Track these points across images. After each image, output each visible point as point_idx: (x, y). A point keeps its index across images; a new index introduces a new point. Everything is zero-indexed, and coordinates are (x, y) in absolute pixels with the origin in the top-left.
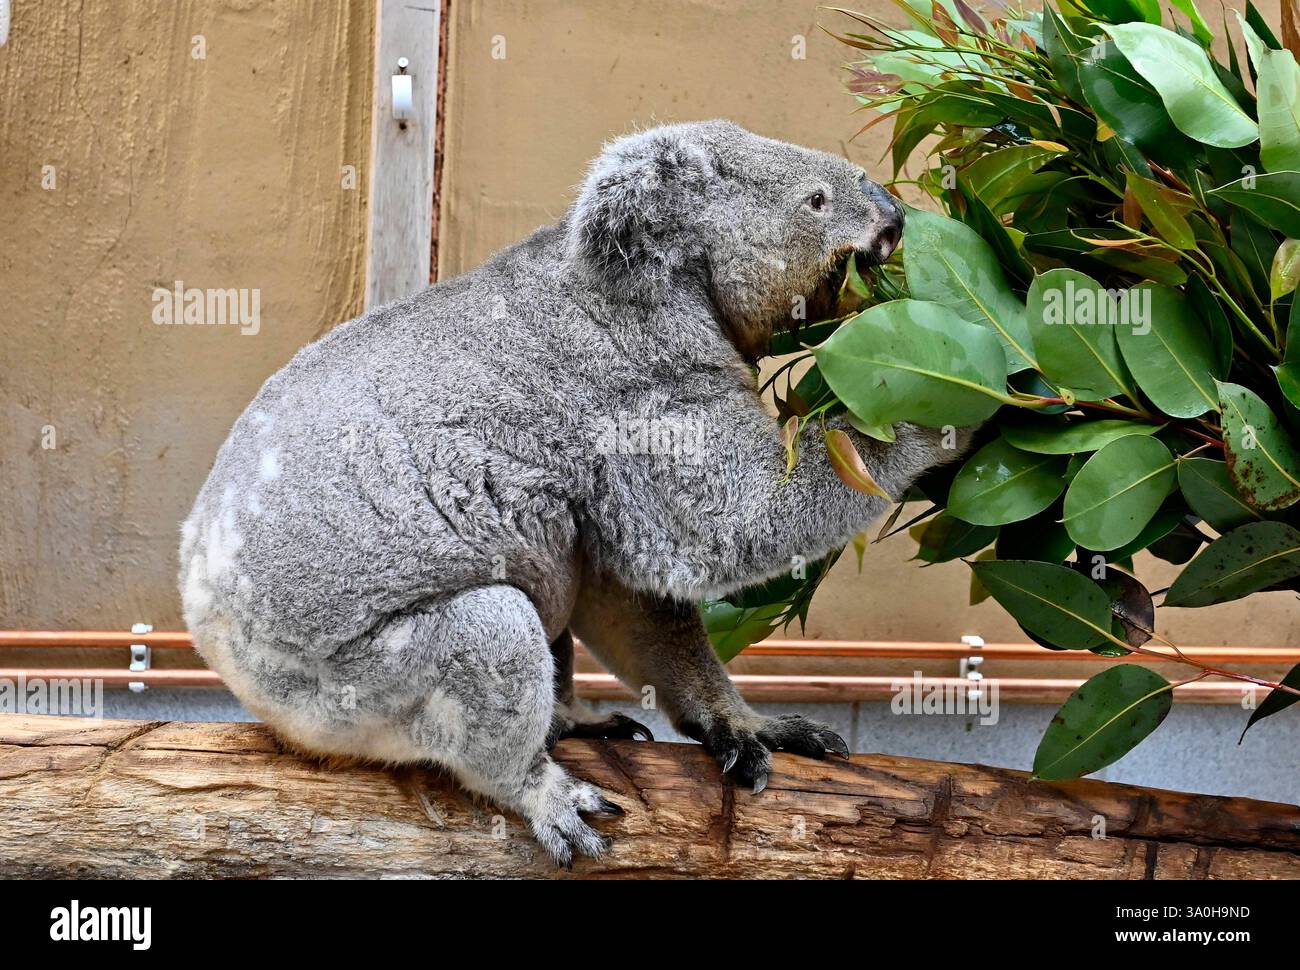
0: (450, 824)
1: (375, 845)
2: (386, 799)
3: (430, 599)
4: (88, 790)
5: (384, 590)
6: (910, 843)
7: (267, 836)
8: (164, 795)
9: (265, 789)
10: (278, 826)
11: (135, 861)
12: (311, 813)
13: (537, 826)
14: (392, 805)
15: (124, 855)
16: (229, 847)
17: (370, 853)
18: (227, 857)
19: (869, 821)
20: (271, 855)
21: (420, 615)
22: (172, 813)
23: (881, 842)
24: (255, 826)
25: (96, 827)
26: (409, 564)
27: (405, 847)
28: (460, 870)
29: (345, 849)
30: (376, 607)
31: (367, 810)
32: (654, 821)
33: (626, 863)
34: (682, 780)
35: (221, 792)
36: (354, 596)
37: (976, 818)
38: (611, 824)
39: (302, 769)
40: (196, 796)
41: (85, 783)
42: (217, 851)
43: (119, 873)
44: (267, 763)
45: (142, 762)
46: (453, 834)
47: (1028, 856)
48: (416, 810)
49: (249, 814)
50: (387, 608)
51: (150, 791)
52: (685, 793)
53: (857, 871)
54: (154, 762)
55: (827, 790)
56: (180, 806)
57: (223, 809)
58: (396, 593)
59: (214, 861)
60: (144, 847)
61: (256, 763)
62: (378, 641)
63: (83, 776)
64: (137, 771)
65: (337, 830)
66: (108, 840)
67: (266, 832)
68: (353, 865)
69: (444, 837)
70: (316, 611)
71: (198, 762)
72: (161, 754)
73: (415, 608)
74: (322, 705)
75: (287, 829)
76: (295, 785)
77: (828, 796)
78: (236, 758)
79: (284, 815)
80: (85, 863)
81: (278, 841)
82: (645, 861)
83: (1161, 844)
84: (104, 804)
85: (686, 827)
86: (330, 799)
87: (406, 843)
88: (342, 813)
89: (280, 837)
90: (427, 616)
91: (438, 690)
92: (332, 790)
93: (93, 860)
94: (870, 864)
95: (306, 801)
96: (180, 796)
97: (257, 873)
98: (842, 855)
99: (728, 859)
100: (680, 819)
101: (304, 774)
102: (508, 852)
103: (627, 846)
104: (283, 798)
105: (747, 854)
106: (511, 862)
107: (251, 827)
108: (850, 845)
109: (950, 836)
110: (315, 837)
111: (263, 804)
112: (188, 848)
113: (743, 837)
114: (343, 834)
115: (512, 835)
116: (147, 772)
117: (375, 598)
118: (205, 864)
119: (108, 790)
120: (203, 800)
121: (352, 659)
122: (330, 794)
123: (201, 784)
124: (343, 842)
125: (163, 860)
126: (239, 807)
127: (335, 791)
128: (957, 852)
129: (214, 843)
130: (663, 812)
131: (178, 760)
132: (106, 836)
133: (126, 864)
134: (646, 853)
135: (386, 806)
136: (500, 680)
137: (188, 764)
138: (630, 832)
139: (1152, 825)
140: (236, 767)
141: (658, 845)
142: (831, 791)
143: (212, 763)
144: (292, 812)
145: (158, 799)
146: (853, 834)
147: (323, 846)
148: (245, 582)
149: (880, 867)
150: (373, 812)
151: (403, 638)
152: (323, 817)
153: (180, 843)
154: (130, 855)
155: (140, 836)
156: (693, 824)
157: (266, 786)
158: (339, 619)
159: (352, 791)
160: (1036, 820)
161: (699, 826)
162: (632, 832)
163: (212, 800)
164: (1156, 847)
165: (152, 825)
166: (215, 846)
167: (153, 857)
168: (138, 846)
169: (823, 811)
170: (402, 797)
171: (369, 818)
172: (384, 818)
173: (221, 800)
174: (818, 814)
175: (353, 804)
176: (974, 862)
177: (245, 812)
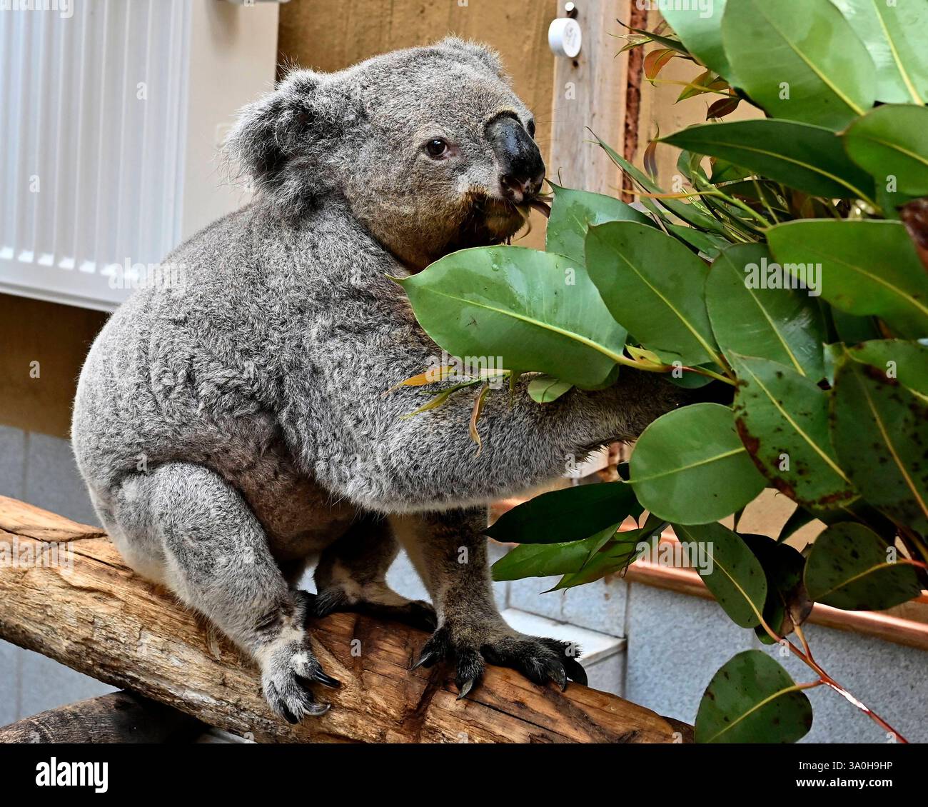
0: (222, 660)
1: (176, 663)
2: (186, 628)
4: (25, 572)
7: (115, 636)
8: (63, 588)
9: (118, 600)
10: (120, 629)
11: (47, 634)
12: (139, 626)
14: (188, 634)
15: (41, 627)
16: (94, 639)
17: (174, 669)
18: (95, 646)
20: (119, 652)
21: (142, 476)
22: (64, 602)
24: (109, 626)
25: (25, 601)
27: (193, 670)
29: (159, 661)
31: (173, 635)
32: (364, 702)
35: (93, 594)
38: (330, 693)
39: (144, 589)
40: (79, 594)
42: (89, 639)
44: (129, 579)
46: (225, 669)
48: (202, 642)
49: (105, 616)
51: (57, 582)
52: (394, 683)
55: (513, 713)
56: (69, 598)
57: (91, 608)
59: (89, 647)
60: (50, 624)
61: (122, 578)
62: (121, 491)
65: (154, 644)
66: (32, 613)
67: (114, 633)
68: (165, 674)
69: (220, 669)
71: (90, 567)
75: (125, 634)
76: (136, 601)
77: (511, 718)
79: (124, 622)
81: (121, 642)
84: (31, 585)
85: (385, 712)
86: (152, 617)
87: (195, 667)
88: (157, 631)
89: (122, 640)
90: (145, 478)
92: (155, 611)
95: (138, 615)
96: (73, 591)
97: (115, 664)
100: (382, 703)
103: (342, 716)
104: (126, 609)
107: (106, 626)
110: (142, 646)
111: (114, 610)
112: (72, 632)
113: (430, 735)
114: (157, 648)
118: (84, 647)
119: (36, 576)
120: (82, 598)
122: (154, 614)
123: (83, 586)
124: (157, 654)
125: (61, 638)
126: (101, 609)
127: (158, 612)
129: (86, 633)
130: (372, 694)
131: (80, 563)
132: (30, 609)
134: (354, 726)
135: (184, 633)
137: (83, 568)
140: (108, 578)
141: (364, 722)
142: (516, 714)
143: (98, 571)
144: (129, 622)
145: (59, 590)
147: (146, 654)
150: (176, 636)
151: (133, 492)
152: (147, 631)
153: (68, 627)
154: (44, 628)
155: (47, 615)
156: (392, 712)
157: (120, 596)
161: (395, 715)
162: (346, 705)
163: (87, 599)
165: (53, 608)
166: (87, 635)
167: (55, 633)
168: (48, 623)
169: (499, 731)
170: (195, 630)
171: (173, 640)
172: (183, 643)
173: (93, 600)
174: (493, 733)
175: (165, 626)
177: (103, 614)
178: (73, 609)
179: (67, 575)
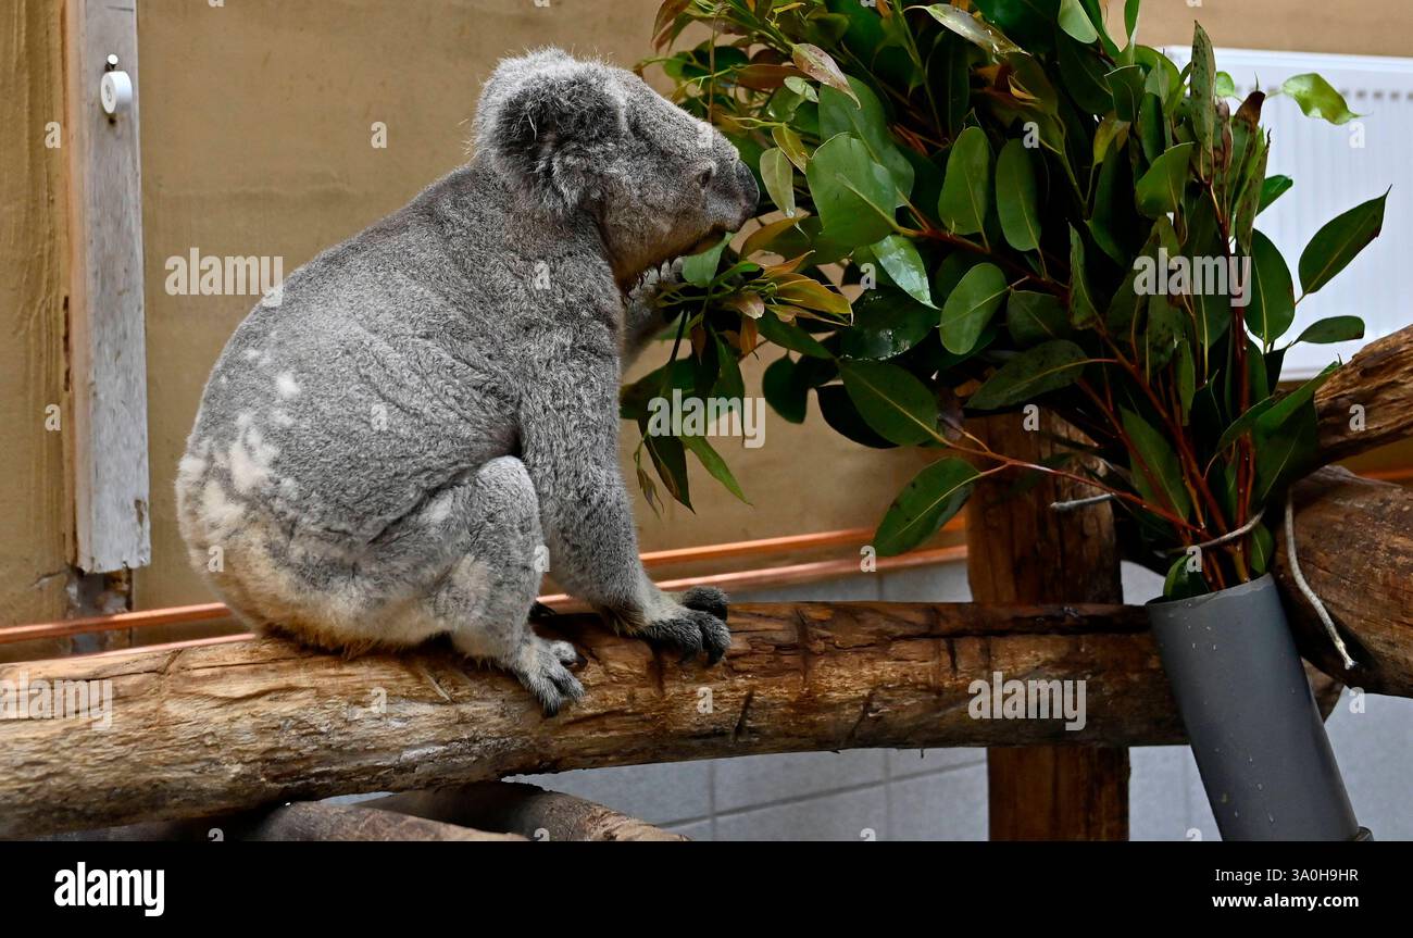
0: (456, 697)
1: (399, 725)
2: (404, 683)
3: (462, 473)
4: (155, 711)
5: (430, 469)
6: (788, 664)
7: (312, 730)
8: (220, 706)
9: (305, 689)
10: (320, 719)
11: (202, 771)
12: (346, 704)
14: (409, 688)
15: (192, 766)
16: (281, 745)
17: (395, 733)
18: (279, 755)
19: (756, 651)
20: (315, 747)
21: (457, 488)
22: (232, 720)
23: (768, 666)
24: (301, 722)
25: (169, 743)
26: (445, 446)
27: (422, 723)
28: (466, 737)
29: (376, 732)
31: (390, 694)
32: (607, 673)
33: (589, 711)
35: (268, 697)
36: (405, 477)
37: (828, 637)
39: (329, 667)
40: (250, 703)
41: (152, 705)
42: (272, 750)
43: (187, 784)
44: (297, 666)
45: (194, 680)
46: (458, 706)
47: (871, 660)
48: (427, 690)
49: (295, 712)
50: (434, 484)
51: (208, 705)
52: (623, 647)
53: (756, 692)
54: (204, 679)
56: (237, 714)
57: (273, 711)
58: (439, 471)
59: (267, 761)
60: (210, 756)
61: (288, 668)
62: (424, 515)
63: (148, 700)
64: (193, 688)
65: (368, 716)
66: (179, 754)
67: (311, 726)
68: (382, 746)
69: (451, 711)
70: (368, 496)
71: (239, 673)
72: (208, 672)
73: (454, 482)
75: (328, 721)
76: (328, 682)
78: (270, 666)
79: (325, 708)
80: (159, 780)
81: (321, 733)
82: (604, 707)
83: (956, 639)
84: (173, 721)
85: (631, 673)
87: (424, 719)
88: (370, 700)
89: (323, 729)
90: (462, 488)
91: (468, 555)
93: (166, 775)
94: (764, 684)
95: (340, 694)
96: (235, 706)
97: (301, 766)
98: (743, 680)
99: (664, 696)
100: (625, 667)
101: (332, 671)
102: (502, 716)
104: (321, 694)
105: (677, 690)
106: (504, 724)
107: (299, 723)
108: (748, 671)
109: (813, 653)
110: (350, 725)
111: (306, 702)
112: (247, 751)
115: (503, 700)
116: (201, 689)
118: (260, 764)
119: (174, 708)
120: (255, 706)
121: (399, 537)
122: (358, 685)
123: (251, 692)
124: (373, 726)
125: (227, 766)
126: (286, 708)
127: (362, 682)
128: (823, 665)
129: (267, 743)
130: (612, 664)
131: (223, 675)
132: (177, 751)
133: (194, 775)
134: (605, 700)
135: (405, 690)
137: (234, 676)
138: (591, 684)
139: (944, 627)
140: (274, 674)
141: (612, 692)
143: (254, 672)
144: (330, 705)
145: (217, 711)
146: (748, 663)
147: (358, 732)
149: (773, 685)
150: (395, 696)
151: (445, 509)
152: (355, 707)
153: (240, 747)
154: (197, 766)
155: (207, 746)
156: (635, 671)
157: (305, 686)
158: (391, 500)
159: (374, 680)
160: (871, 633)
161: (639, 672)
163: (263, 705)
164: (952, 641)
165: (217, 734)
166: (270, 745)
167: (218, 764)
168: (205, 756)
170: (414, 680)
172: (403, 701)
173: (270, 703)
176: (836, 671)
177: (293, 711)
178: (248, 723)
179: (220, 690)
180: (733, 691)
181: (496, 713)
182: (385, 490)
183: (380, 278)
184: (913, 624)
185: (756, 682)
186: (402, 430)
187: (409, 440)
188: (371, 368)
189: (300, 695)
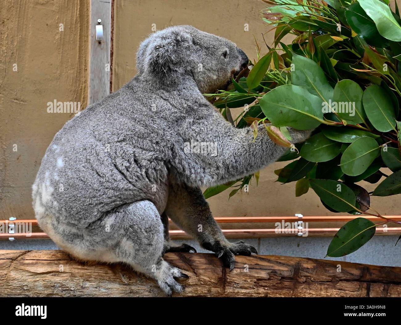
0: (130, 283)
1: (104, 291)
2: (108, 275)
4: (6, 274)
5: (103, 203)
6: (286, 285)
7: (68, 289)
8: (32, 275)
9: (66, 273)
10: (71, 285)
12: (82, 280)
13: (160, 283)
14: (110, 277)
16: (55, 293)
17: (103, 294)
18: (54, 296)
19: (272, 278)
20: (69, 295)
21: (117, 213)
22: (35, 281)
23: (276, 285)
24: (64, 285)
25: (9, 287)
26: (111, 193)
29: (94, 292)
30: (100, 210)
31: (101, 279)
32: (199, 280)
33: (190, 294)
34: (208, 266)
35: (51, 274)
36: (93, 206)
37: (308, 276)
38: (184, 281)
39: (79, 265)
40: (43, 276)
41: (5, 272)
42: (51, 294)
44: (67, 263)
45: (25, 264)
46: (131, 286)
47: (327, 289)
48: (118, 278)
49: (61, 281)
50: (104, 210)
51: (27, 274)
52: (209, 270)
53: (268, 295)
54: (28, 264)
55: (257, 268)
56: (38, 279)
57: (52, 280)
60: (25, 293)
61: (63, 264)
62: (103, 222)
63: (4, 270)
64: (23, 267)
65: (91, 286)
66: (13, 291)
67: (67, 287)
69: (128, 287)
70: (80, 212)
71: (43, 264)
72: (31, 261)
73: (115, 210)
74: (85, 244)
75: (74, 286)
76: (77, 271)
77: (258, 270)
78: (56, 262)
79: (73, 281)
81: (72, 290)
82: (196, 294)
83: (372, 284)
84: (12, 279)
85: (210, 282)
86: (89, 275)
87: (115, 290)
88: (93, 280)
90: (119, 213)
91: (125, 238)
92: (89, 272)
94: (273, 293)
95: (81, 276)
96: (38, 276)
98: (263, 290)
99: (225, 292)
100: (208, 279)
101: (80, 267)
102: (150, 292)
103: (190, 289)
104: (73, 275)
105: (231, 291)
106: (151, 295)
107: (62, 286)
108: (266, 286)
109: (300, 283)
110: (84, 289)
111: (66, 278)
112: (41, 293)
113: (229, 285)
114: (93, 287)
115: (151, 286)
116: (26, 268)
117: (100, 206)
119: (13, 274)
120: (45, 277)
121: (94, 228)
123: (45, 272)
124: (93, 290)
126: (57, 279)
127: (91, 272)
128: (303, 288)
130: (202, 277)
131: (36, 263)
134: (197, 291)
135: (108, 277)
136: (146, 234)
137: (40, 265)
138: (191, 284)
139: (368, 277)
140: (56, 265)
141: (201, 288)
142: (259, 268)
143: (48, 264)
144: (76, 280)
145: (30, 277)
146: (267, 283)
147: (87, 292)
148: (55, 203)
149: (276, 294)
150: (104, 279)
151: (112, 221)
152: (87, 282)
153: (38, 292)
155: (24, 290)
156: (212, 281)
157: (67, 271)
158: (88, 215)
159: (96, 272)
160: (329, 276)
161: (214, 281)
163: (49, 277)
164: (370, 284)
165: (28, 286)
166: (50, 292)
169: (256, 275)
170: (113, 274)
171: (102, 281)
172: (107, 282)
173: (51, 276)
174: (254, 276)
175: (97, 277)
176: (308, 291)
177: (60, 280)
178: (41, 283)
179: (33, 269)
180: (257, 294)
181: (147, 291)
182: (86, 210)
183: (108, 116)
184: (352, 274)
185: (269, 291)
186: (95, 185)
187: (97, 190)
188: (92, 156)
189: (64, 275)
